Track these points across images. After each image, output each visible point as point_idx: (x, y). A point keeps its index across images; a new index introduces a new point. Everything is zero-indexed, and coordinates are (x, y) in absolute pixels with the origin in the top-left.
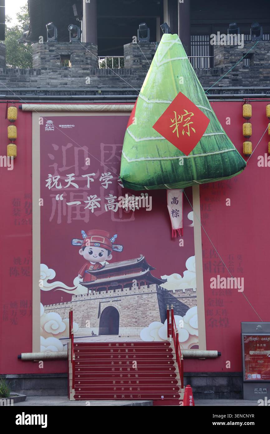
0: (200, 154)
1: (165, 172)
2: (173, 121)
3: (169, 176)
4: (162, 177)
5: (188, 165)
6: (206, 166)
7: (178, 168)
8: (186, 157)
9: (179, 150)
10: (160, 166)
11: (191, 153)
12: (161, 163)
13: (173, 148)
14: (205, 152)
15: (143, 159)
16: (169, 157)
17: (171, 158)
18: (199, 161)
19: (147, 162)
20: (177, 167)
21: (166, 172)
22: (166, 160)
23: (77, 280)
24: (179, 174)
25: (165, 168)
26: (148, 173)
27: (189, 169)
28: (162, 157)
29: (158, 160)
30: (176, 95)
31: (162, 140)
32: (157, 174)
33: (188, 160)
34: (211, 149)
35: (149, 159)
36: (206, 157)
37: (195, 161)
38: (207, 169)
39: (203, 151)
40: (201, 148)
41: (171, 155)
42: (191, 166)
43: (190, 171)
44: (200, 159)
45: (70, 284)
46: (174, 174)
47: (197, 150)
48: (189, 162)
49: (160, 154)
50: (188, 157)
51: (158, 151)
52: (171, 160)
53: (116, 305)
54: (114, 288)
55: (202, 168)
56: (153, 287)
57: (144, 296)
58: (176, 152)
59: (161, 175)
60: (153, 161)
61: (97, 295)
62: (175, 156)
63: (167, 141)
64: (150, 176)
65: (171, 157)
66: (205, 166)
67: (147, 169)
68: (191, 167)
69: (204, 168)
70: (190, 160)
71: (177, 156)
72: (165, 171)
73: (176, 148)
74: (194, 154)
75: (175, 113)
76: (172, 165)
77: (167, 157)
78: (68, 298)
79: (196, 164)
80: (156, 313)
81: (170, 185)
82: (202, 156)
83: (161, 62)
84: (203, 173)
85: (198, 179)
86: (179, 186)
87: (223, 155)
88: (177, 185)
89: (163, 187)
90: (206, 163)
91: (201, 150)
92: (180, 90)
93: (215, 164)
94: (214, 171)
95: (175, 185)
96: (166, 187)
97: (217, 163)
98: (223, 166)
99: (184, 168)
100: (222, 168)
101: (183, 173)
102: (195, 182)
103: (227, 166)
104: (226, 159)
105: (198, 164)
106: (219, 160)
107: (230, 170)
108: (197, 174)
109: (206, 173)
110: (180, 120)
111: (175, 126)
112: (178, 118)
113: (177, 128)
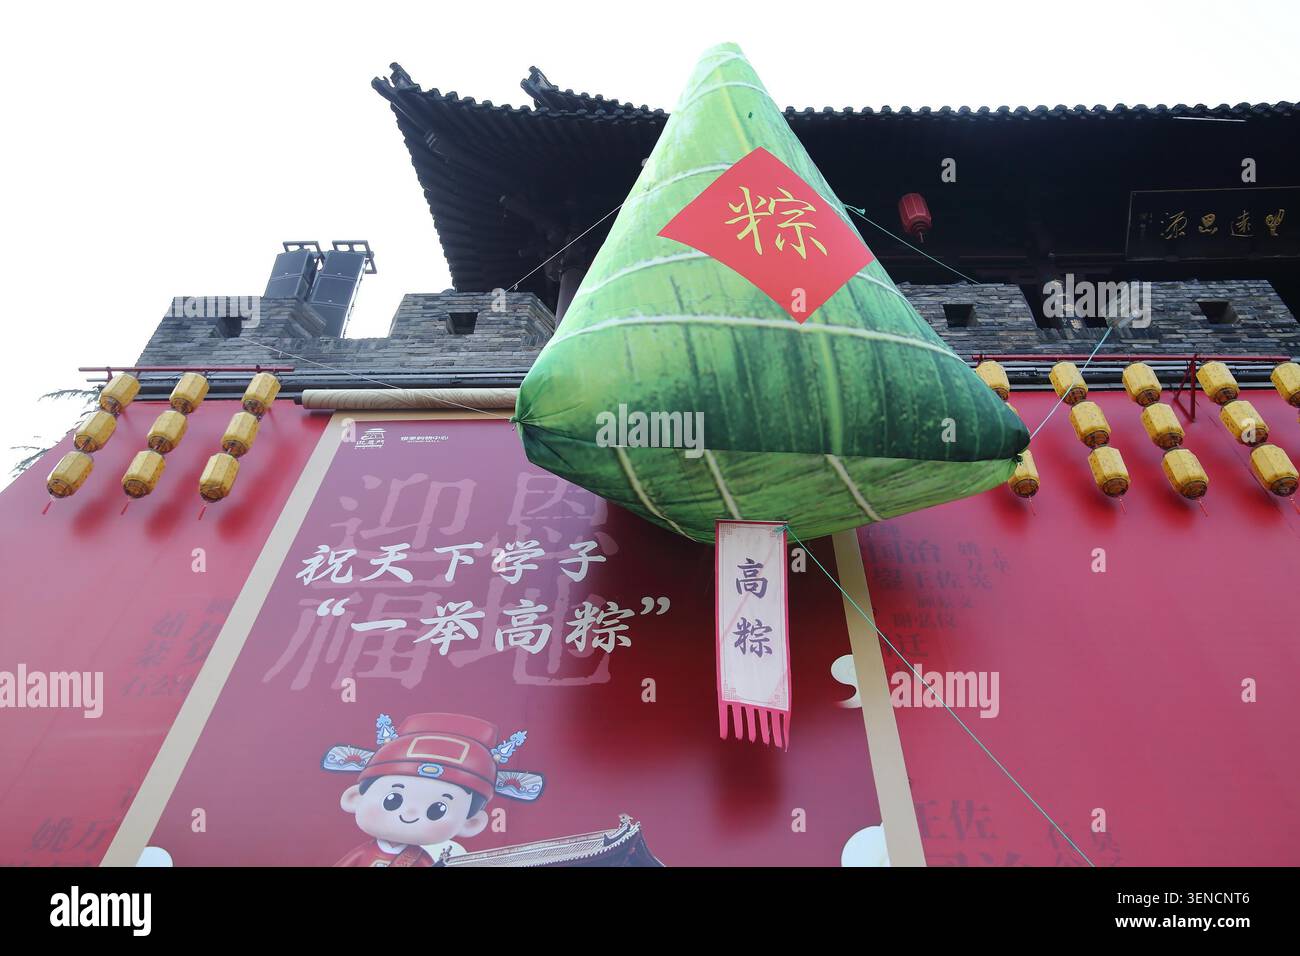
0: (853, 326)
1: (705, 380)
2: (737, 210)
3: (723, 401)
5: (807, 362)
6: (882, 386)
7: (764, 369)
8: (794, 325)
9: (763, 295)
10: (683, 346)
11: (817, 314)
12: (688, 335)
13: (737, 286)
14: (871, 325)
15: (615, 321)
16: (726, 315)
17: (733, 321)
18: (848, 353)
19: (629, 330)
20: (759, 362)
21: (713, 375)
22: (711, 325)
24: (766, 399)
25: (708, 360)
26: (632, 369)
27: (808, 380)
28: (696, 315)
29: (678, 323)
31: (695, 259)
32: (671, 382)
33: (805, 341)
34: (895, 323)
35: (641, 319)
36: (875, 342)
37: (834, 353)
38: (883, 396)
39: (863, 318)
40: (853, 307)
41: (732, 310)
42: (816, 370)
43: (815, 395)
44: (855, 348)
46: (746, 395)
47: (839, 311)
48: (807, 350)
49: (685, 304)
50: (804, 327)
51: (677, 290)
52: (732, 328)
55: (864, 387)
58: (753, 302)
59: (692, 393)
60: (653, 327)
62: (747, 315)
63: (715, 262)
64: (639, 384)
65: (733, 316)
66: (876, 383)
67: (629, 354)
68: (818, 375)
69: (871, 393)
70: (811, 340)
71: (757, 316)
72: (705, 374)
73: (754, 288)
74: (827, 323)
75: (746, 191)
76: (737, 346)
77: (717, 314)
79: (837, 363)
81: (731, 461)
82: (863, 339)
83: (691, 97)
84: (870, 415)
85: (847, 453)
86: (770, 484)
87: (942, 360)
88: (759, 478)
89: (700, 474)
90: (880, 371)
91: (858, 317)
92: (759, 144)
93: (916, 383)
94: (914, 413)
95: (753, 472)
96: (713, 476)
97: (922, 379)
98: (948, 399)
99: (790, 372)
100: (946, 409)
101: (785, 397)
102: (837, 475)
103: (963, 406)
104: (956, 376)
105: (846, 364)
106: (930, 372)
107: (975, 428)
108: (845, 419)
109: (883, 418)
110: (765, 208)
111: (746, 222)
112: (755, 202)
113: (753, 226)
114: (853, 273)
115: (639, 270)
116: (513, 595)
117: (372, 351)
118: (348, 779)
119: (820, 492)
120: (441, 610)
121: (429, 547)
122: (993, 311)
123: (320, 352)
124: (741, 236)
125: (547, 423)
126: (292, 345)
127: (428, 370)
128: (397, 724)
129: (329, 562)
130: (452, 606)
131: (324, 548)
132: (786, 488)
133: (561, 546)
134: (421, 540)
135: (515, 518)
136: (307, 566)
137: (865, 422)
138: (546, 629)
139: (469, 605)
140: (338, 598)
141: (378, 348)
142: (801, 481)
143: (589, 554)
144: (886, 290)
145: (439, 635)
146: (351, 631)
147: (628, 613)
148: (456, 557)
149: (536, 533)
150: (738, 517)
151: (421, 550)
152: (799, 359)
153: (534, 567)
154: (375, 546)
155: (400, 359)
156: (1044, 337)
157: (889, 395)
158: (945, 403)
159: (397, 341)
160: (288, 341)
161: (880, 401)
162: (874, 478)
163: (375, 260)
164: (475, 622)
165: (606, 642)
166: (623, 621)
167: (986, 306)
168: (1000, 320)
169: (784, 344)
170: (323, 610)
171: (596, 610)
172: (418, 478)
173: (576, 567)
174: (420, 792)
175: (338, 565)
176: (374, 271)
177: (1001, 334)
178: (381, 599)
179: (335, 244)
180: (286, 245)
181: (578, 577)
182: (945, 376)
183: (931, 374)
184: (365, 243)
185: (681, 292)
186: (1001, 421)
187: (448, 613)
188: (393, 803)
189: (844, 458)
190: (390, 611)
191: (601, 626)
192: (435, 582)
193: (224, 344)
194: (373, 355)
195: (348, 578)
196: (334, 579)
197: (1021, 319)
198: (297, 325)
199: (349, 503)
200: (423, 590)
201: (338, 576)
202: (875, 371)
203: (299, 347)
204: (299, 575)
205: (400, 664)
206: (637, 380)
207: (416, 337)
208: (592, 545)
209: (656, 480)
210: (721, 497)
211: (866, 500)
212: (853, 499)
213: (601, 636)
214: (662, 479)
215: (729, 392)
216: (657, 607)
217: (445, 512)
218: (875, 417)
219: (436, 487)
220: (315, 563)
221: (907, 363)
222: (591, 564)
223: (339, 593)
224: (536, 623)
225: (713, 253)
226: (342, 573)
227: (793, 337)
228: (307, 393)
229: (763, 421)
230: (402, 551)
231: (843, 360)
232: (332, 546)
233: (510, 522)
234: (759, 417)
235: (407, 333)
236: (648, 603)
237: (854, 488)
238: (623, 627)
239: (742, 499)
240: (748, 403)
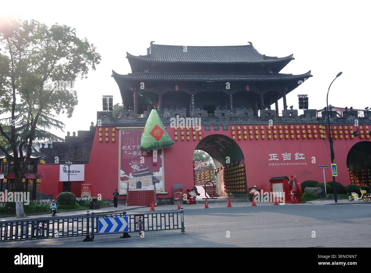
2: (155, 132)
4: (152, 147)
7: (156, 144)
10: (151, 144)
11: (159, 140)
13: (154, 139)
23: (130, 174)
24: (156, 146)
26: (148, 146)
30: (155, 125)
31: (152, 137)
36: (163, 141)
37: (160, 142)
40: (162, 139)
42: (159, 144)
45: (128, 175)
49: (151, 141)
52: (154, 142)
53: (140, 181)
54: (140, 176)
55: (162, 144)
56: (151, 176)
57: (148, 178)
61: (136, 178)
71: (156, 141)
75: (155, 130)
78: (128, 179)
80: (152, 183)
115: (148, 137)
116: (139, 150)
118: (131, 165)
120: (134, 152)
128: (133, 161)
129: (124, 147)
134: (131, 145)
135: (138, 143)
145: (134, 154)
146: (128, 154)
148: (134, 147)
153: (140, 148)
154: (127, 146)
157: (164, 144)
164: (136, 153)
165: (146, 155)
166: (147, 153)
170: (125, 152)
172: (129, 138)
174: (136, 166)
178: (129, 151)
182: (168, 142)
188: (134, 167)
190: (130, 152)
191: (145, 153)
192: (133, 149)
193: (105, 119)
199: (124, 141)
200: (132, 150)
204: (122, 149)
205: (132, 157)
207: (124, 118)
217: (132, 142)
219: (131, 139)
220: (123, 147)
223: (126, 150)
224: (141, 153)
228: (117, 128)
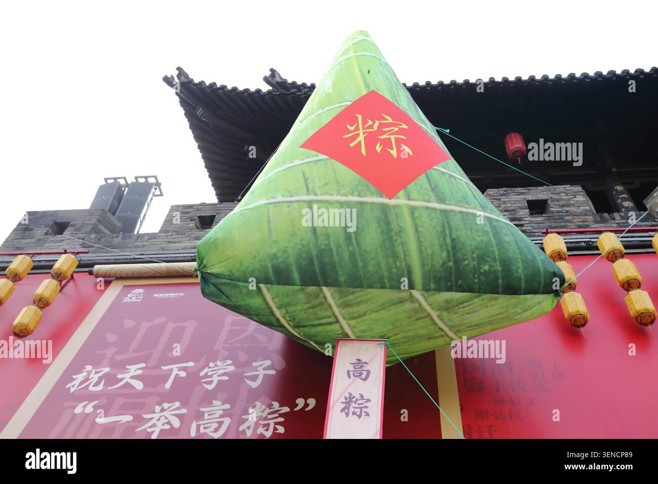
0: (429, 201)
1: (321, 238)
2: (352, 129)
3: (335, 253)
4: (314, 253)
5: (394, 225)
6: (449, 241)
7: (363, 230)
8: (385, 200)
9: (364, 182)
11: (401, 194)
14: (442, 200)
15: (264, 201)
16: (337, 195)
17: (342, 199)
18: (424, 219)
19: (271, 206)
20: (360, 226)
21: (328, 236)
24: (365, 251)
26: (270, 231)
27: (395, 238)
28: (316, 195)
29: (304, 201)
31: (321, 160)
32: (298, 240)
33: (393, 212)
34: (460, 199)
35: (280, 199)
36: (444, 212)
37: (414, 219)
38: (450, 248)
39: (436, 196)
40: (429, 188)
41: (342, 192)
42: (401, 231)
43: (400, 248)
44: (429, 216)
46: (351, 248)
47: (419, 191)
48: (394, 217)
49: (311, 188)
50: (393, 202)
51: (306, 180)
52: (341, 204)
55: (436, 242)
58: (357, 186)
59: (312, 248)
60: (287, 204)
62: (352, 195)
63: (333, 162)
64: (275, 242)
65: (342, 195)
66: (445, 239)
67: (269, 222)
68: (402, 234)
69: (441, 247)
70: (398, 211)
71: (359, 195)
72: (321, 234)
73: (358, 176)
74: (409, 199)
75: (360, 117)
77: (331, 195)
79: (416, 226)
81: (342, 295)
82: (435, 209)
83: (334, 63)
84: (441, 262)
85: (426, 289)
86: (372, 311)
87: (495, 223)
88: (363, 308)
89: (321, 304)
90: (447, 232)
91: (432, 194)
92: (372, 88)
93: (474, 239)
94: (474, 260)
95: (359, 303)
96: (330, 306)
97: (479, 236)
98: (499, 250)
99: (382, 232)
100: (497, 257)
101: (379, 251)
102: (420, 305)
103: (511, 255)
104: (506, 235)
105: (423, 227)
106: (485, 231)
107: (520, 271)
108: (423, 265)
109: (451, 264)
110: (371, 127)
111: (358, 135)
112: (364, 124)
113: (361, 138)
114: (431, 166)
115: (284, 170)
116: (208, 399)
117: (146, 241)
119: (409, 318)
120: (158, 409)
121: (158, 366)
122: (562, 203)
123: (112, 242)
124: (352, 145)
125: (214, 270)
126: (95, 238)
127: (180, 251)
129: (90, 377)
130: (166, 405)
131: (89, 368)
132: (384, 314)
133: (247, 364)
134: (154, 361)
135: (219, 346)
136: (75, 379)
137: (438, 267)
138: (227, 421)
139: (177, 404)
140: (90, 401)
141: (149, 239)
142: (394, 310)
143: (265, 369)
144: (455, 178)
145: (154, 425)
146: (94, 423)
147: (286, 409)
148: (175, 372)
149: (231, 355)
150: (353, 337)
151: (152, 368)
152: (388, 224)
153: (226, 378)
154: (122, 366)
155: (163, 246)
156: (598, 219)
157: (455, 249)
158: (497, 253)
159: (162, 234)
160: (93, 236)
161: (448, 252)
162: (447, 307)
163: (162, 187)
164: (179, 416)
165: (267, 430)
166: (281, 415)
167: (557, 200)
168: (567, 209)
169: (378, 214)
170: (78, 410)
171: (264, 407)
172: (160, 320)
173: (254, 378)
175: (95, 378)
176: (161, 195)
177: (567, 218)
178: (120, 401)
179: (136, 178)
180: (106, 180)
181: (254, 385)
182: (496, 234)
183: (487, 233)
184: (155, 177)
185: (309, 181)
186: (541, 266)
187: (163, 410)
189: (424, 293)
190: (122, 411)
191: (266, 419)
193: (53, 239)
194: (145, 243)
195: (100, 387)
196: (91, 388)
197: (582, 208)
198: (101, 227)
199: (111, 337)
200: (147, 395)
201: (93, 386)
202: (443, 231)
203: (100, 239)
204: (68, 386)
206: (274, 239)
207: (174, 231)
208: (268, 363)
209: (290, 309)
210: (338, 321)
211: (444, 323)
212: (435, 323)
213: (264, 425)
214: (294, 308)
215: (339, 246)
216: (306, 405)
217: (171, 345)
218: (444, 263)
219: (171, 326)
220: (81, 377)
221: (468, 226)
222: (265, 376)
223: (91, 397)
224: (221, 416)
225: (333, 155)
226: (97, 384)
227: (384, 208)
228: (96, 267)
229: (363, 266)
230: (139, 369)
231: (419, 223)
232: (95, 366)
233: (215, 348)
234: (361, 264)
235: (168, 229)
236: (300, 402)
237: (434, 315)
238: (281, 419)
239: (353, 322)
240: (352, 254)
